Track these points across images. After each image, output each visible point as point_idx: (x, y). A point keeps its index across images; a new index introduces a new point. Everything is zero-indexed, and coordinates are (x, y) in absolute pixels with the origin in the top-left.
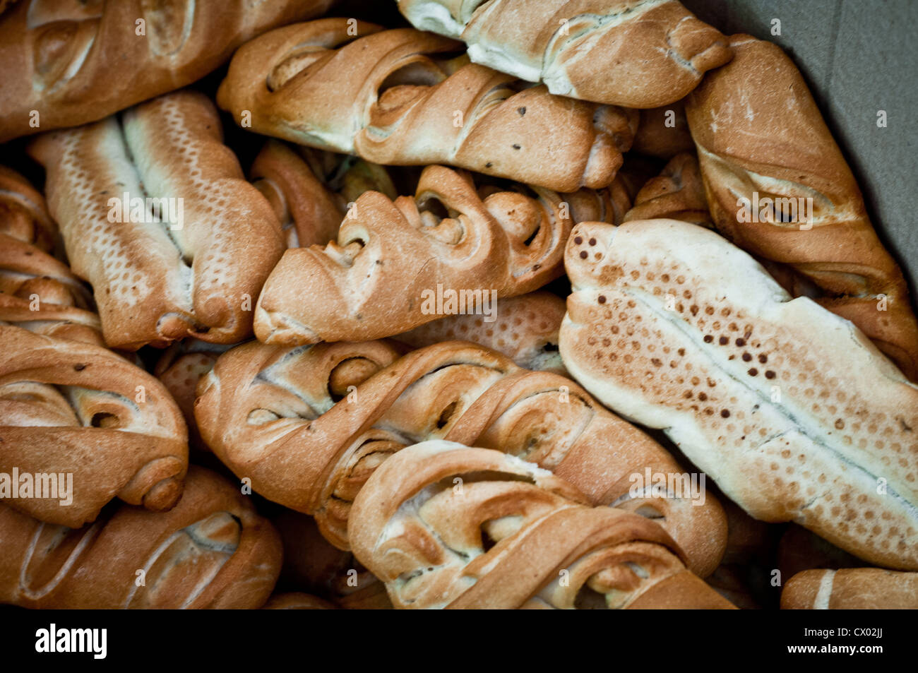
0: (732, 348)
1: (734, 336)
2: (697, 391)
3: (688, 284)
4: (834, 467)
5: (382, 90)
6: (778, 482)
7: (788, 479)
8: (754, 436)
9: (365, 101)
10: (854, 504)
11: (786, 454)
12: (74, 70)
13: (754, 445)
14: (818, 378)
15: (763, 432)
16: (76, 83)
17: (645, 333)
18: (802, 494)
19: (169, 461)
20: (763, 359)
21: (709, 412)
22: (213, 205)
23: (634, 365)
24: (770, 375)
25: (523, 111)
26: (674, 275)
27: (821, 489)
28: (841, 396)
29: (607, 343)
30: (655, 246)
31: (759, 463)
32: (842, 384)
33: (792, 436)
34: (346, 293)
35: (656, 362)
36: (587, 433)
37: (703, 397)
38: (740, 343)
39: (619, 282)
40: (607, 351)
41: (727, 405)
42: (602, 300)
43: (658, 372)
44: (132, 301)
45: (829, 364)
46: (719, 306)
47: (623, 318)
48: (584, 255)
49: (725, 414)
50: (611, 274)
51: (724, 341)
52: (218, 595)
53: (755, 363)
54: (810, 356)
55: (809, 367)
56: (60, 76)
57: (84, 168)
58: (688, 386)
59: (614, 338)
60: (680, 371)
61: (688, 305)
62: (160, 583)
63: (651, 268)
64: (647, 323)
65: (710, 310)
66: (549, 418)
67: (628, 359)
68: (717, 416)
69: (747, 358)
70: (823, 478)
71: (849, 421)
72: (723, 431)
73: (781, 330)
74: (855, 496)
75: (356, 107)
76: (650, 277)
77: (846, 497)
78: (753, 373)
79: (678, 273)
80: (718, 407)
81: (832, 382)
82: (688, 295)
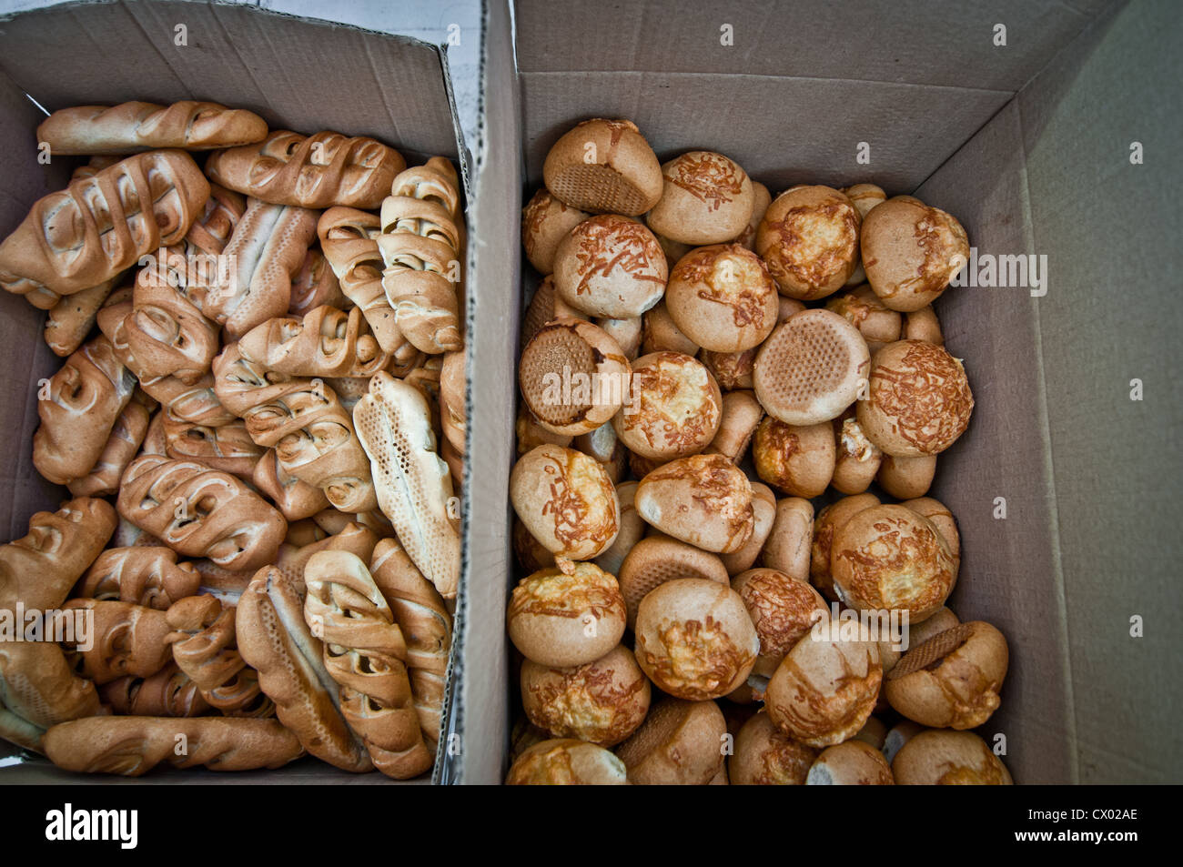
0: (400, 453)
1: (403, 450)
2: (383, 458)
3: (399, 422)
4: (409, 516)
5: (357, 265)
6: (390, 507)
7: (393, 508)
8: (391, 486)
9: (350, 265)
10: (407, 532)
11: (397, 500)
12: (261, 184)
13: (389, 489)
14: (419, 485)
15: (394, 487)
16: (260, 190)
17: (379, 426)
18: (394, 516)
19: (193, 372)
20: (407, 465)
21: (383, 467)
22: (267, 277)
23: (371, 433)
24: (407, 472)
25: (386, 316)
26: (397, 415)
27: (400, 520)
28: (423, 496)
29: (366, 419)
30: (398, 400)
31: (387, 497)
32: (425, 493)
33: (403, 495)
34: (269, 356)
35: (377, 439)
36: (338, 448)
37: (384, 461)
38: (404, 454)
39: (380, 403)
40: (366, 422)
41: (389, 471)
42: (372, 404)
43: (376, 442)
44: (211, 303)
45: (425, 483)
46: (404, 437)
47: (375, 415)
48: (375, 385)
49: (387, 473)
50: (380, 398)
51: (399, 449)
52: (202, 419)
53: (404, 464)
54: (421, 476)
55: (419, 479)
56: (256, 183)
57: (251, 223)
58: (382, 454)
59: (369, 420)
60: (382, 447)
61: (396, 428)
62: (185, 403)
63: (392, 407)
64: (381, 423)
65: (401, 436)
66: (328, 435)
67: (370, 430)
68: (384, 471)
69: (403, 460)
70: (403, 516)
71: (421, 506)
72: (383, 477)
73: (417, 460)
74: (408, 530)
75: (346, 265)
76: (390, 410)
77: (405, 528)
78: (402, 466)
79: (398, 415)
80: (386, 469)
81: (423, 490)
82: (397, 425)
